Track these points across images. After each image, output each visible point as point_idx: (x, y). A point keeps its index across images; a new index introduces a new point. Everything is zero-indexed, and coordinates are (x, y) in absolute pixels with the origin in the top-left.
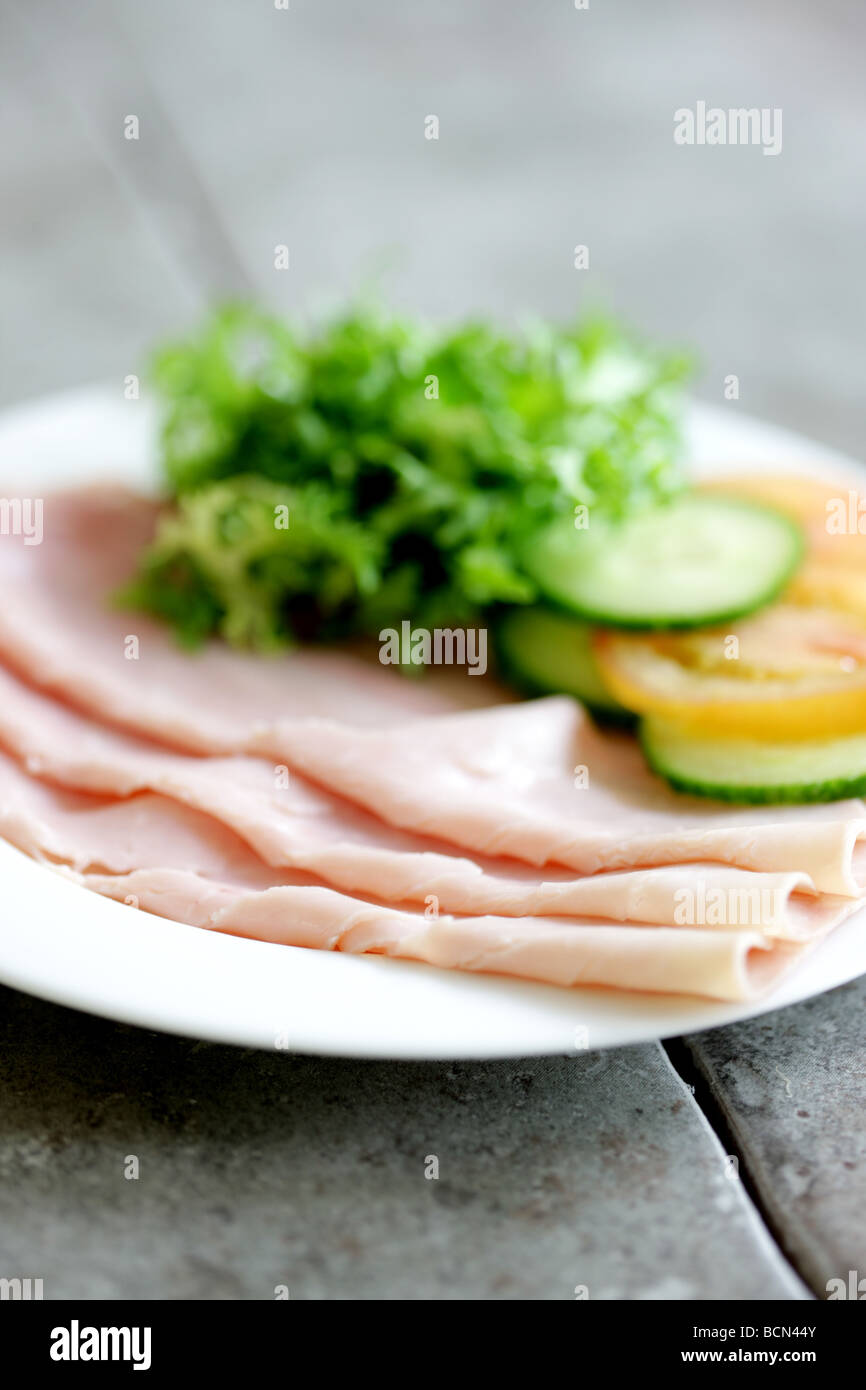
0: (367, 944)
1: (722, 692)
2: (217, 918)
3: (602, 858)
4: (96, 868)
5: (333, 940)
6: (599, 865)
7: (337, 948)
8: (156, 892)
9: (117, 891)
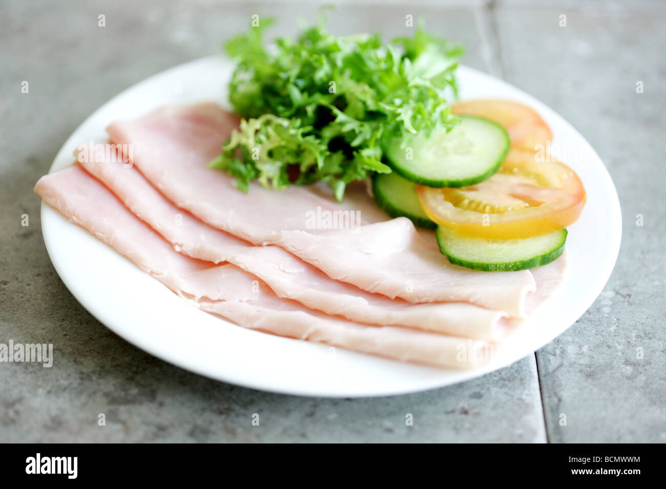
0: (320, 338)
1: (472, 217)
2: (257, 324)
3: (419, 298)
4: (205, 299)
5: (305, 336)
6: (418, 301)
7: (307, 339)
8: (230, 311)
9: (214, 310)
